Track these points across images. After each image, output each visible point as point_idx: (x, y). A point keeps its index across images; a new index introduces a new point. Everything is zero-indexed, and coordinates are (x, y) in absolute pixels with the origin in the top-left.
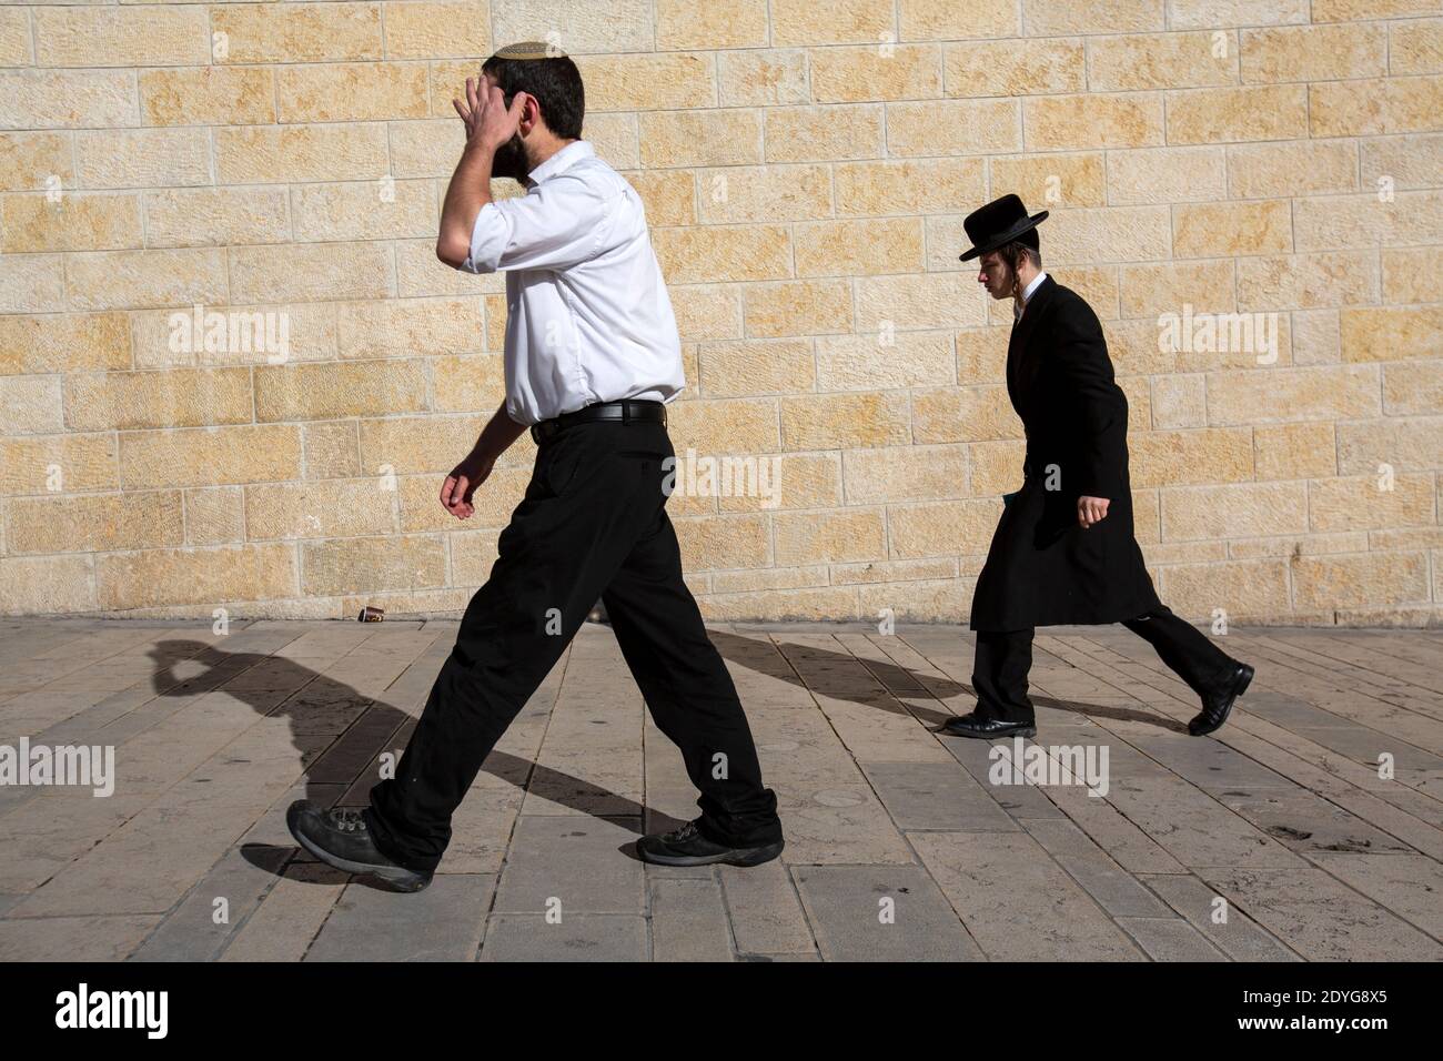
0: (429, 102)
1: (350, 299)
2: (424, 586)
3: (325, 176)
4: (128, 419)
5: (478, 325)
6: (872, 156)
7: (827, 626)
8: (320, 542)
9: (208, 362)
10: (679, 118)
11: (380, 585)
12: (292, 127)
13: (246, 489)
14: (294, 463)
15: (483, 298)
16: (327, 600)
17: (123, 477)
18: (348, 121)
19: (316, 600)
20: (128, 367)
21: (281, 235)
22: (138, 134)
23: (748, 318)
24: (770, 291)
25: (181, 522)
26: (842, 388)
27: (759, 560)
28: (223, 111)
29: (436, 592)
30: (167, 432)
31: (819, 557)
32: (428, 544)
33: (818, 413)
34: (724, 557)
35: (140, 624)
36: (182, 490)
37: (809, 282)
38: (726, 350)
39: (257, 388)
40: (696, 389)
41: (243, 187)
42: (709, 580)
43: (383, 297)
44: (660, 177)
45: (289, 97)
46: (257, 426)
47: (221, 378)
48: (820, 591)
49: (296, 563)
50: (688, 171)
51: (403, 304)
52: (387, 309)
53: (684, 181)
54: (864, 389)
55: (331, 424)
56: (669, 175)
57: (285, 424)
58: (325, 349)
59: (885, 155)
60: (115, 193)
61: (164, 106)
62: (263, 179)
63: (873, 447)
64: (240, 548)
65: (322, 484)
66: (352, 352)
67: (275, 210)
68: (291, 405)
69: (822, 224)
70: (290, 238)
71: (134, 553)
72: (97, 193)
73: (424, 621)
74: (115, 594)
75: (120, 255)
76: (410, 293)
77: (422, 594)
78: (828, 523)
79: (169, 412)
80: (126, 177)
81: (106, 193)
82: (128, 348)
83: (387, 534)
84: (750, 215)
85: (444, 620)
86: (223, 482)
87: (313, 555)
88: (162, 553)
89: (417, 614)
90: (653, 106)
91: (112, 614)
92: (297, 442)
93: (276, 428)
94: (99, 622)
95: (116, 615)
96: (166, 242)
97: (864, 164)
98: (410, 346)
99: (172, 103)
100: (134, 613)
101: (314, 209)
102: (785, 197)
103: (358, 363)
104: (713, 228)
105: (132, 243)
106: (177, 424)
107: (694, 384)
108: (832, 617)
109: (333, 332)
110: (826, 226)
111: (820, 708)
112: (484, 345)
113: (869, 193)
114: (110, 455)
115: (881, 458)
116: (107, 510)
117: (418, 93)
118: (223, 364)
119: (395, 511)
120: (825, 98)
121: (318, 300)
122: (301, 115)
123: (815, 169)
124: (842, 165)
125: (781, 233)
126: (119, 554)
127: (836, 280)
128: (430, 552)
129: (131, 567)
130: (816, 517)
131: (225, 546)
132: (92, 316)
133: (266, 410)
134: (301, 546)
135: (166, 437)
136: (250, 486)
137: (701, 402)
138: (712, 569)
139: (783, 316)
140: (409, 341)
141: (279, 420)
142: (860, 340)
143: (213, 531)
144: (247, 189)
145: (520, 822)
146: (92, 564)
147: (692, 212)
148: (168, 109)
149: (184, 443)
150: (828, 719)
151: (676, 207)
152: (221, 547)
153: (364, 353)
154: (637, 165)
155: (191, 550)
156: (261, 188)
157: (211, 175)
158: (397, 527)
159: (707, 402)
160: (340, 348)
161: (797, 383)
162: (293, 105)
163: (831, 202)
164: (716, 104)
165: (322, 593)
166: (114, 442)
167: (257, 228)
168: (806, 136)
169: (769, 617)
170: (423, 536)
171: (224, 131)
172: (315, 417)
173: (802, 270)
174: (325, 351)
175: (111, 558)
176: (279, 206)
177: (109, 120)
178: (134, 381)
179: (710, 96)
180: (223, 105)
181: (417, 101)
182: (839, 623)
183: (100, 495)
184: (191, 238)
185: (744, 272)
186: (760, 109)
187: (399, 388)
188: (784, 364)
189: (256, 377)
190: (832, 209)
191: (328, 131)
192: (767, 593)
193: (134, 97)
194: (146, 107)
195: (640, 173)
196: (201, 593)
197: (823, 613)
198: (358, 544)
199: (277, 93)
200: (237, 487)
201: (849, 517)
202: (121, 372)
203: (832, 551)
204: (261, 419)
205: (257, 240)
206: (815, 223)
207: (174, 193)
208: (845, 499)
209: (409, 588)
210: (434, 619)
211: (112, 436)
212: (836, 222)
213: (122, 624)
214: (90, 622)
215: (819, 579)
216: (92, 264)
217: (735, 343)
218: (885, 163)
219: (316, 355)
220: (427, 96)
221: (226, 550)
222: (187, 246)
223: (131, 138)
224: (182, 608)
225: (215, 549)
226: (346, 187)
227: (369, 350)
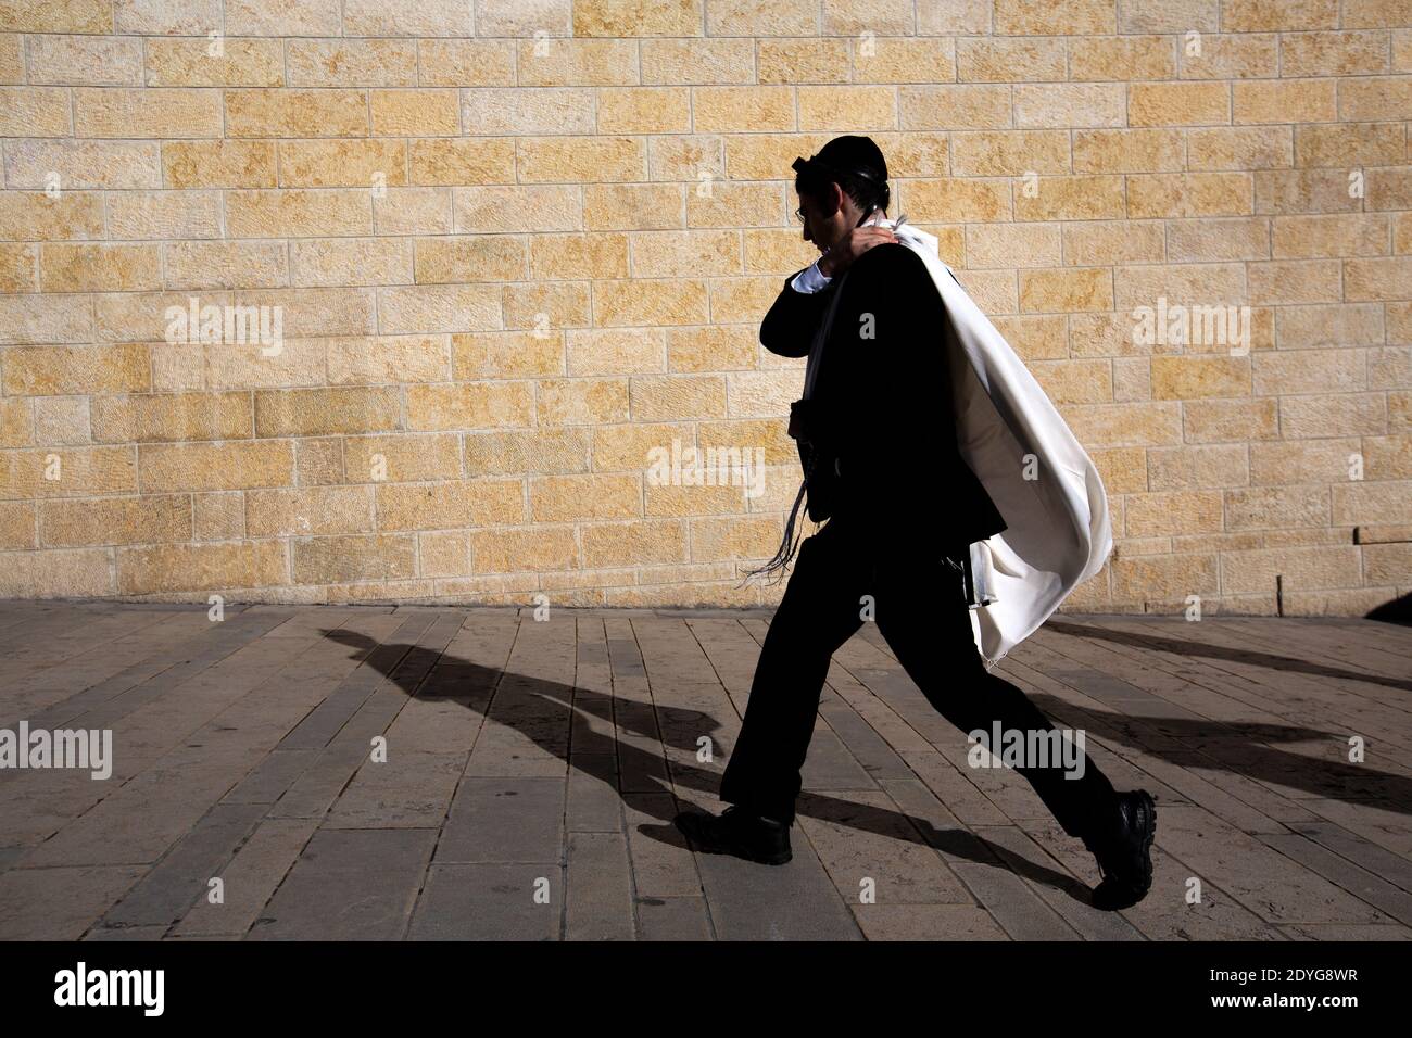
0: (406, 172)
1: (338, 335)
2: (396, 576)
3: (318, 232)
4: (146, 434)
5: (446, 359)
6: (775, 224)
7: (734, 613)
8: (308, 539)
9: (215, 387)
10: (616, 190)
11: (359, 575)
12: (291, 191)
13: (246, 494)
14: (288, 472)
15: (449, 336)
16: (314, 588)
17: (141, 482)
18: (339, 187)
19: (304, 587)
20: (147, 390)
21: (280, 281)
22: (161, 195)
23: (671, 356)
24: (690, 334)
25: (190, 521)
26: (748, 415)
27: (678, 557)
28: (233, 177)
29: (406, 582)
30: (179, 445)
31: (728, 554)
32: (401, 541)
33: (728, 435)
34: (649, 554)
35: (154, 607)
36: (192, 494)
37: (722, 327)
38: (653, 382)
39: (257, 409)
40: (627, 415)
41: (249, 241)
42: (636, 573)
43: (366, 334)
44: (599, 238)
45: (289, 166)
46: (256, 441)
47: (226, 401)
48: (727, 583)
49: (288, 556)
50: (623, 234)
51: (381, 340)
52: (368, 345)
53: (619, 243)
54: (766, 415)
55: (320, 440)
56: (608, 237)
57: (281, 439)
58: (316, 377)
59: (786, 224)
60: (139, 244)
61: (183, 170)
62: (266, 234)
63: (774, 464)
64: (240, 543)
65: (312, 490)
66: (338, 380)
67: (276, 260)
68: (286, 423)
69: (733, 279)
70: (287, 283)
71: (150, 547)
72: (124, 244)
73: (396, 606)
74: (133, 580)
75: (143, 296)
76: (388, 331)
77: (395, 584)
78: (736, 526)
79: (181, 428)
80: (148, 231)
81: (132, 244)
82: (148, 374)
83: (366, 533)
84: (674, 271)
85: (414, 605)
86: (226, 488)
87: (303, 550)
88: (173, 547)
89: (390, 600)
90: (595, 179)
91: (129, 598)
92: (291, 455)
93: (272, 442)
94: (117, 605)
95: (134, 599)
96: (183, 286)
97: (769, 231)
98: (388, 375)
99: (189, 169)
100: (149, 598)
101: (309, 260)
102: (703, 256)
103: (343, 389)
104: (643, 281)
105: (152, 286)
106: (188, 438)
107: (625, 410)
108: (738, 605)
109: (323, 364)
110: (736, 281)
111: (721, 683)
112: (450, 376)
113: (772, 254)
114: (131, 464)
115: (779, 473)
116: (128, 510)
117: (398, 165)
118: (228, 388)
119: (373, 513)
120: (737, 176)
121: (310, 336)
122: (299, 181)
123: (728, 235)
124: (750, 231)
125: (699, 286)
126: (137, 548)
127: (745, 326)
128: (401, 548)
129: (146, 559)
130: (725, 522)
131: (228, 541)
132: (117, 347)
133: (265, 427)
134: (292, 543)
135: (178, 449)
136: (250, 492)
137: (631, 426)
138: (639, 564)
139: (700, 355)
140: (386, 371)
141: (275, 437)
142: (763, 376)
143: (217, 529)
144: (252, 242)
145: (462, 783)
146: (113, 556)
147: (626, 267)
148: (185, 174)
149: (194, 455)
150: (728, 693)
151: (612, 263)
152: (223, 542)
153: (348, 380)
154: (580, 228)
155: (198, 545)
156: (264, 242)
157: (222, 232)
158: (374, 527)
159: (636, 426)
160: (327, 376)
161: (711, 411)
162: (293, 172)
163: (741, 261)
164: (646, 179)
165: (310, 582)
166: (134, 453)
167: (259, 275)
168: (721, 206)
169: (686, 604)
170: (396, 534)
171: (232, 193)
172: (305, 434)
173: (717, 317)
174: (317, 378)
175: (130, 551)
176: (278, 257)
177: (135, 182)
178: (152, 402)
179: (641, 172)
180: (232, 172)
181: (397, 171)
182: (743, 610)
183: (121, 497)
184: (204, 283)
185: (668, 318)
186: (683, 184)
187: (378, 411)
188: (700, 395)
189: (256, 400)
190: (742, 268)
191: (322, 195)
192: (685, 584)
193: (157, 164)
194: (167, 173)
195: (583, 235)
196: (206, 581)
197: (730, 602)
198: (341, 541)
199: (279, 163)
200: (239, 492)
201: (753, 522)
202: (142, 394)
203: (738, 550)
204: (260, 435)
205: (260, 285)
206: (726, 279)
207: (190, 244)
208: (750, 507)
209: (384, 578)
210: (405, 605)
211: (132, 448)
212: (745, 278)
213: (137, 606)
214: (112, 605)
215: (729, 573)
216: (118, 303)
217: (660, 377)
218: (785, 230)
219: (308, 382)
220: (405, 167)
221: (229, 545)
222: (200, 289)
223: (153, 197)
224: (190, 594)
225: (219, 544)
226: (336, 242)
227: (353, 379)
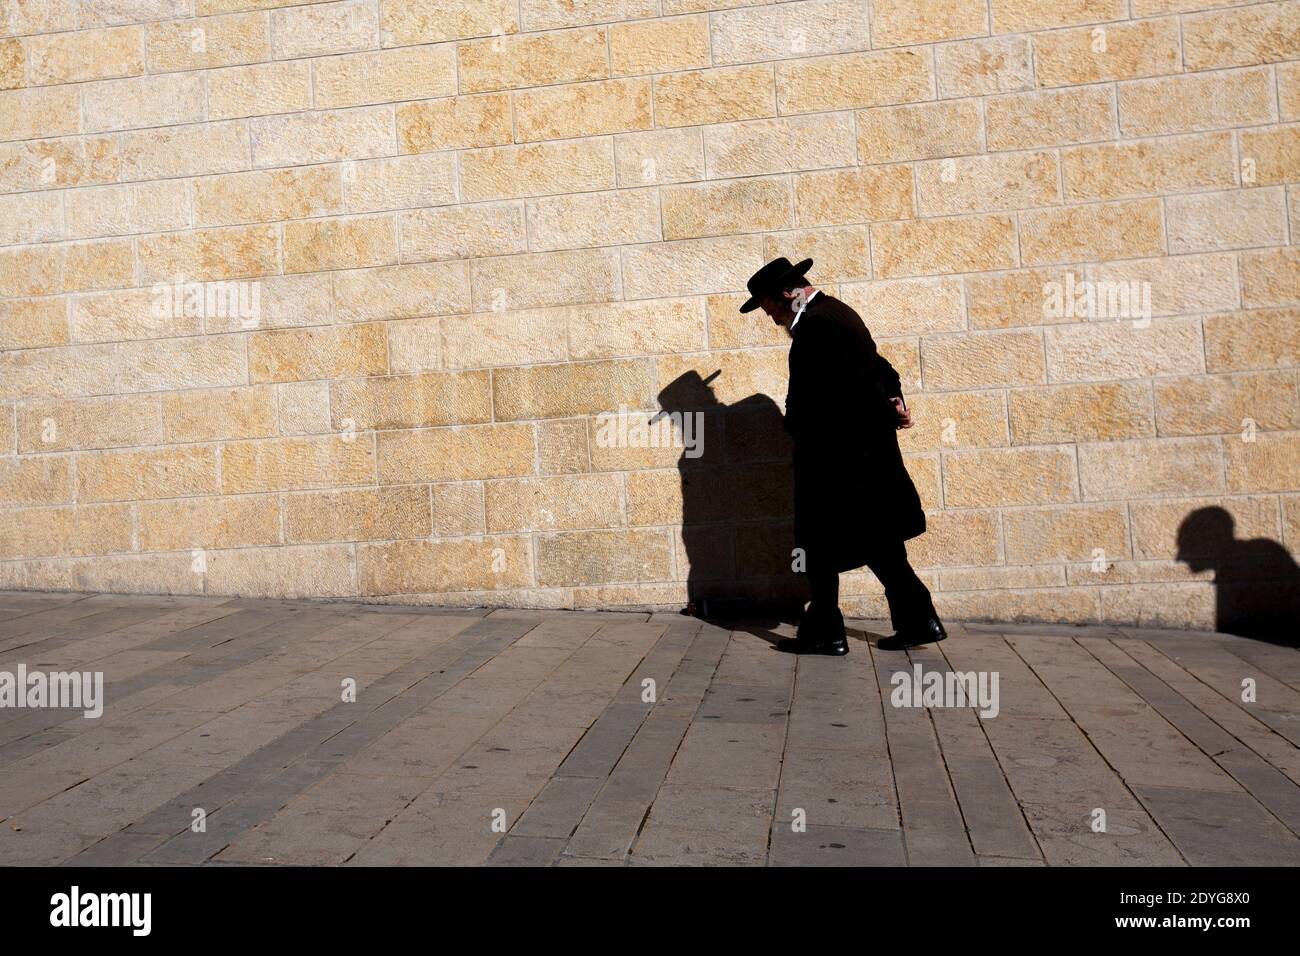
0: (651, 114)
1: (579, 303)
2: (649, 578)
3: (556, 189)
4: (384, 420)
5: (700, 324)
6: (1103, 138)
7: (1066, 629)
8: (552, 535)
9: (452, 366)
10: (897, 114)
11: (608, 577)
12: (527, 146)
13: (486, 484)
14: (529, 460)
15: (703, 300)
16: (559, 590)
17: (380, 473)
18: (578, 137)
19: (549, 590)
20: (384, 372)
21: (516, 247)
22: (396, 162)
23: (973, 310)
24: (994, 281)
25: (429, 515)
26: (1074, 379)
27: (989, 557)
28: (467, 135)
29: (661, 585)
30: (417, 431)
31: (1055, 555)
32: (654, 537)
33: (1049, 404)
34: (951, 554)
35: (396, 609)
36: (430, 485)
37: (1036, 270)
38: (949, 342)
39: (496, 389)
40: (919, 383)
41: (484, 204)
42: (936, 577)
43: (610, 300)
44: (877, 172)
45: (525, 119)
46: (495, 425)
47: (464, 381)
48: (1055, 591)
49: (531, 555)
50: (906, 165)
51: (628, 306)
52: (614, 312)
53: (902, 176)
54: (1100, 379)
55: (563, 422)
56: (888, 170)
57: (521, 423)
58: (557, 351)
59: (1118, 136)
60: (375, 216)
61: (417, 136)
62: (502, 196)
63: (1112, 440)
64: (481, 540)
65: (555, 479)
66: (581, 354)
67: (512, 223)
68: (526, 405)
69: (1049, 211)
70: (525, 248)
71: (389, 543)
72: (361, 217)
73: (651, 613)
74: (373, 580)
75: (380, 271)
76: (635, 296)
77: (648, 587)
78: (1064, 520)
79: (418, 413)
80: (384, 202)
81: (368, 216)
82: (385, 355)
83: (615, 528)
84: (971, 206)
85: (669, 612)
86: (465, 478)
87: (547, 547)
88: (413, 543)
89: (644, 606)
90: (870, 103)
91: (369, 599)
92: (532, 440)
93: (513, 426)
94: (359, 607)
95: (374, 600)
96: (418, 258)
97: (1095, 148)
98: (635, 346)
99: (423, 133)
100: (389, 599)
101: (547, 220)
102: (1009, 185)
103: (587, 365)
104: (933, 221)
105: (389, 260)
106: (426, 424)
107: (916, 378)
108: (1071, 619)
109: (564, 336)
110: (1053, 213)
111: (1073, 720)
112: (705, 344)
113: (1100, 176)
114: (370, 453)
115: (1121, 452)
116: (367, 503)
117: (641, 107)
118: (466, 367)
119: (622, 505)
120: (1049, 82)
121: (550, 306)
122: (535, 135)
123: (1040, 156)
124: (1070, 149)
125: (1005, 222)
126: (376, 544)
127: (1066, 268)
128: (655, 545)
129: (386, 556)
130: (1049, 514)
131: (468, 538)
132: (355, 327)
133: (504, 409)
134: (535, 539)
135: (416, 436)
136: (490, 482)
137: (923, 396)
138: (939, 566)
139: (1009, 306)
140: (634, 341)
141: (515, 419)
142: (1094, 329)
143: (457, 523)
144: (487, 205)
145: (776, 830)
146: (353, 553)
147: (910, 205)
148: (420, 138)
149: (432, 441)
150: (1086, 734)
151: (895, 199)
152: (463, 538)
153: (592, 353)
154: (854, 161)
155: (438, 541)
156: (500, 204)
157: (457, 195)
158: (624, 521)
159: (930, 396)
160: (570, 350)
161: (1026, 374)
162: (528, 125)
163: (1059, 187)
164: (934, 97)
165: (555, 584)
166: (373, 441)
167: (495, 241)
168: (1031, 122)
169: (1001, 617)
170: (649, 529)
171: (468, 154)
172: (548, 416)
173: (1029, 259)
174: (557, 352)
175: (370, 547)
176: (515, 219)
177: (371, 151)
178: (390, 385)
179: (927, 89)
180: (466, 131)
181: (640, 114)
182: (1078, 625)
183: (361, 489)
184: (439, 253)
185: (967, 263)
186: (981, 99)
187: (626, 387)
188: (1011, 355)
189: (494, 379)
190: (1060, 196)
191: (559, 148)
192: (998, 593)
193: (392, 130)
194: (402, 137)
195: (857, 170)
196: (446, 581)
197: (1060, 615)
198: (588, 537)
199: (515, 115)
200: (478, 482)
201: (1086, 514)
202: (379, 377)
203: (1068, 549)
204: (499, 419)
205: (496, 251)
206: (1040, 211)
207: (425, 212)
208: (1082, 494)
209: (635, 581)
210: (660, 611)
211: (371, 436)
212: (1065, 208)
213: (379, 609)
214: (354, 606)
215: (1056, 578)
216: (356, 280)
217: (959, 335)
218: (1117, 144)
219: (548, 357)
220: (650, 109)
221: (469, 541)
222: (435, 260)
223: (389, 165)
224: (430, 595)
225: (459, 541)
226: (576, 198)
227: (597, 352)
